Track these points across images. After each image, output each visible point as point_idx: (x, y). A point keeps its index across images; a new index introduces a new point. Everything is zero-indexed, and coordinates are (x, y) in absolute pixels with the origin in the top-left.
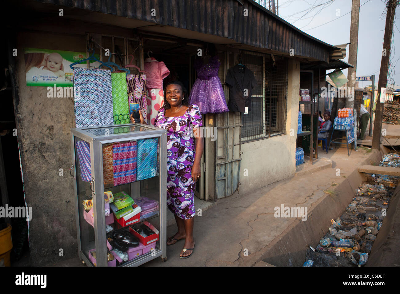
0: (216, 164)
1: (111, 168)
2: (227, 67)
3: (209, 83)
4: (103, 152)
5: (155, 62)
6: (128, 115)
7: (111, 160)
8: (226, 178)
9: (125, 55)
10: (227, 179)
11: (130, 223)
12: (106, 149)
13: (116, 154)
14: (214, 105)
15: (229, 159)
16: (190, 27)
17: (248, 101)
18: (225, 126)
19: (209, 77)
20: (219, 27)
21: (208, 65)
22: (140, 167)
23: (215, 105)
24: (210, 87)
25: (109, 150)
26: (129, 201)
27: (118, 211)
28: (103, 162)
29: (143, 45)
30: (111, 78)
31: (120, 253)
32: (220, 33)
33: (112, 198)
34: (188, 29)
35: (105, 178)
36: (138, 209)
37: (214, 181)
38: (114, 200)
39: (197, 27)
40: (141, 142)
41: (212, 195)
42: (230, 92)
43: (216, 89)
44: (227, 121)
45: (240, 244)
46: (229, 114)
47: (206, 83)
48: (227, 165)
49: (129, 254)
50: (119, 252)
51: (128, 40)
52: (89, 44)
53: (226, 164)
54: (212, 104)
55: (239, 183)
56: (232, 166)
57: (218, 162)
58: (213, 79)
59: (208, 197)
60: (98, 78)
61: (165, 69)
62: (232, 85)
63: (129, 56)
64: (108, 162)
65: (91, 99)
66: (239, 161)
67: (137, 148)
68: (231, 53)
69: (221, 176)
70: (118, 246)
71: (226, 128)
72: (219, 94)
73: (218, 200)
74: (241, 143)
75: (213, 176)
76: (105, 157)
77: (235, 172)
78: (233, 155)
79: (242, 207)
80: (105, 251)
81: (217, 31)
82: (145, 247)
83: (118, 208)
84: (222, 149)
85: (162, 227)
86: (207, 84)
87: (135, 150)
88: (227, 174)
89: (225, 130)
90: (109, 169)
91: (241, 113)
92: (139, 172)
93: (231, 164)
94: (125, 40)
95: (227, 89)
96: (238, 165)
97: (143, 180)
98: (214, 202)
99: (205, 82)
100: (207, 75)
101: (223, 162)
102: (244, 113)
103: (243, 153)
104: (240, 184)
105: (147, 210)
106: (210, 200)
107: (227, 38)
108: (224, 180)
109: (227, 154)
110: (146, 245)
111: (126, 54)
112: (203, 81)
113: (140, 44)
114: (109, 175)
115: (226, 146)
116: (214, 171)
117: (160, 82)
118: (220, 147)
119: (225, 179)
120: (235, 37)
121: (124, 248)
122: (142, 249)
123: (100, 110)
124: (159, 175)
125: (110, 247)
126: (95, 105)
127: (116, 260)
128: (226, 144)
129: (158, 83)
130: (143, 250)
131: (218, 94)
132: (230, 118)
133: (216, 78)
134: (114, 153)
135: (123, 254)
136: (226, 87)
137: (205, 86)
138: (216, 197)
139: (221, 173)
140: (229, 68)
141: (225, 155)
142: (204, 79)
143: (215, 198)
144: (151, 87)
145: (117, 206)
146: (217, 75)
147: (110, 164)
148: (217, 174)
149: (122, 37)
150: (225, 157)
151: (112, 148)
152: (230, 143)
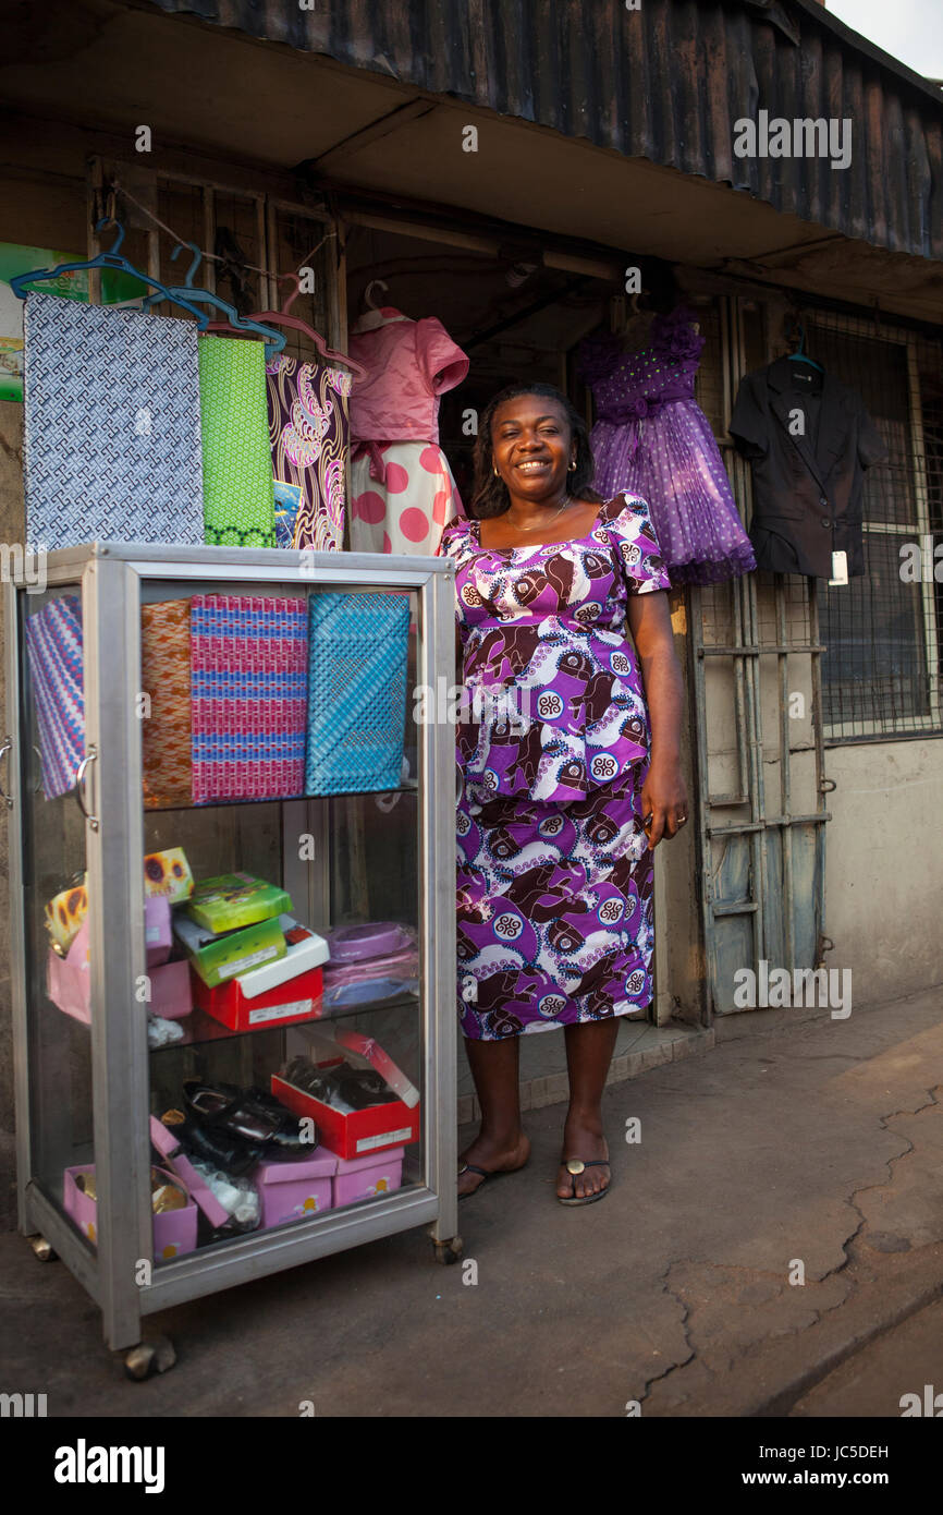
0: (703, 830)
1: (181, 711)
2: (736, 368)
3: (653, 434)
4: (145, 622)
5: (402, 323)
6: (270, 535)
7: (181, 671)
8: (755, 906)
9: (263, 270)
10: (759, 913)
11: (272, 1013)
12: (159, 611)
13: (204, 644)
14: (683, 528)
15: (768, 812)
16: (552, 114)
17: (844, 528)
18: (739, 645)
19: (653, 407)
20: (690, 134)
21: (648, 353)
22: (325, 727)
23: (687, 528)
24: (660, 450)
25: (171, 618)
26: (268, 899)
27: (209, 942)
28: (143, 673)
29: (342, 242)
30: (195, 357)
31: (218, 1178)
32: (696, 159)
33: (187, 878)
34: (544, 122)
35: (151, 764)
36: (313, 951)
37: (696, 921)
38: (193, 893)
39: (586, 118)
40: (329, 604)
41: (690, 996)
42: (756, 479)
43: (691, 456)
44: (747, 623)
45: (845, 1206)
46: (754, 589)
47: (641, 434)
48: (757, 838)
49: (266, 1192)
50: (215, 1175)
51: (277, 211)
52: (100, 202)
53: (749, 836)
54: (674, 525)
55: (824, 939)
56: (783, 850)
57: (715, 822)
58: (675, 412)
59: (670, 1006)
60: (138, 348)
61: (446, 350)
62: (763, 446)
63: (278, 282)
64: (167, 675)
65: (100, 439)
66: (818, 824)
67: (310, 631)
68: (751, 306)
69: (731, 898)
70: (211, 1148)
71: (745, 657)
72: (706, 476)
73: (720, 1022)
74: (821, 747)
75: (688, 893)
76: (154, 648)
77: (802, 885)
78: (785, 796)
79: (848, 1057)
80: (143, 1164)
81: (682, 151)
82: (345, 1167)
83: (209, 930)
84: (727, 761)
85: (432, 1061)
86: (646, 438)
87: (298, 634)
88: (759, 887)
89: (740, 664)
90: (170, 718)
91: (812, 582)
92: (317, 754)
93: (777, 839)
94: (260, 207)
95: (740, 472)
96: (812, 850)
97: (338, 795)
98: (701, 1028)
99: (636, 431)
100: (644, 397)
101: (738, 824)
102: (831, 583)
103: (835, 786)
104: (827, 944)
105: (357, 962)
106: (679, 1020)
107: (729, 184)
108: (746, 921)
109: (755, 784)
110: (352, 1155)
111: (268, 269)
112: (628, 430)
113: (329, 234)
114: (171, 746)
115: (748, 744)
116: (693, 868)
117: (424, 410)
118: (720, 753)
119: (751, 914)
120: (769, 186)
121: (241, 1164)
122: (333, 1179)
123: (142, 493)
124: (416, 785)
125: (166, 1142)
126: (121, 467)
127: (195, 1207)
128: (748, 739)
129: (416, 414)
130: (338, 1182)
131: (700, 475)
132: (760, 612)
133: (686, 406)
134: (196, 637)
135: (233, 1184)
136: (734, 459)
137: (638, 450)
138: (709, 1000)
139: (727, 880)
140: (743, 373)
141: (746, 792)
142: (629, 416)
143: (704, 1007)
144: (384, 435)
145: (208, 915)
146: (692, 395)
147: (176, 691)
148: (707, 881)
149: (251, 194)
150: (745, 800)
151: (188, 612)
152: (768, 737)
